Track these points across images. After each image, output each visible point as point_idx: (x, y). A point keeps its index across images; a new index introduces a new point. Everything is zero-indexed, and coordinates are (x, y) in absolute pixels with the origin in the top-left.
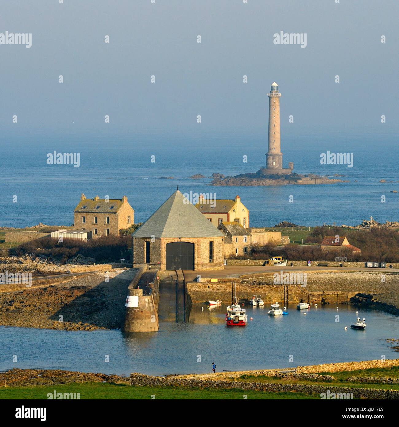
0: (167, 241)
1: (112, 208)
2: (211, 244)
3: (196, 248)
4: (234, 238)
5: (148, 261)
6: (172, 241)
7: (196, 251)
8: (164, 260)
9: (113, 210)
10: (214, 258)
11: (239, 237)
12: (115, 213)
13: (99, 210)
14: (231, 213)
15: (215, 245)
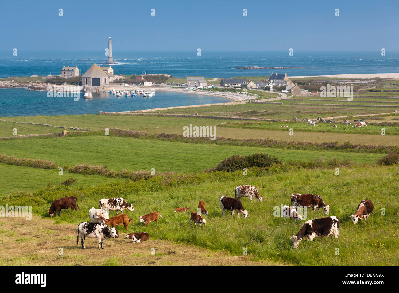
0: (92, 78)
1: (73, 69)
2: (105, 79)
3: (101, 80)
4: (110, 77)
5: (86, 84)
6: (94, 78)
7: (101, 81)
8: (91, 84)
9: (73, 70)
10: (106, 83)
11: (112, 77)
12: (74, 71)
13: (69, 70)
14: (108, 70)
15: (106, 79)
